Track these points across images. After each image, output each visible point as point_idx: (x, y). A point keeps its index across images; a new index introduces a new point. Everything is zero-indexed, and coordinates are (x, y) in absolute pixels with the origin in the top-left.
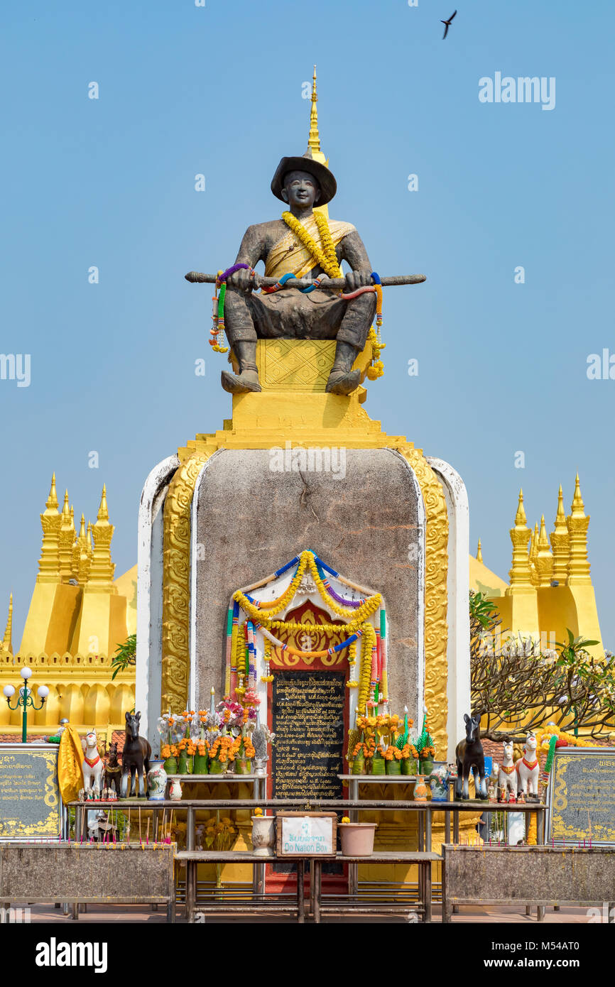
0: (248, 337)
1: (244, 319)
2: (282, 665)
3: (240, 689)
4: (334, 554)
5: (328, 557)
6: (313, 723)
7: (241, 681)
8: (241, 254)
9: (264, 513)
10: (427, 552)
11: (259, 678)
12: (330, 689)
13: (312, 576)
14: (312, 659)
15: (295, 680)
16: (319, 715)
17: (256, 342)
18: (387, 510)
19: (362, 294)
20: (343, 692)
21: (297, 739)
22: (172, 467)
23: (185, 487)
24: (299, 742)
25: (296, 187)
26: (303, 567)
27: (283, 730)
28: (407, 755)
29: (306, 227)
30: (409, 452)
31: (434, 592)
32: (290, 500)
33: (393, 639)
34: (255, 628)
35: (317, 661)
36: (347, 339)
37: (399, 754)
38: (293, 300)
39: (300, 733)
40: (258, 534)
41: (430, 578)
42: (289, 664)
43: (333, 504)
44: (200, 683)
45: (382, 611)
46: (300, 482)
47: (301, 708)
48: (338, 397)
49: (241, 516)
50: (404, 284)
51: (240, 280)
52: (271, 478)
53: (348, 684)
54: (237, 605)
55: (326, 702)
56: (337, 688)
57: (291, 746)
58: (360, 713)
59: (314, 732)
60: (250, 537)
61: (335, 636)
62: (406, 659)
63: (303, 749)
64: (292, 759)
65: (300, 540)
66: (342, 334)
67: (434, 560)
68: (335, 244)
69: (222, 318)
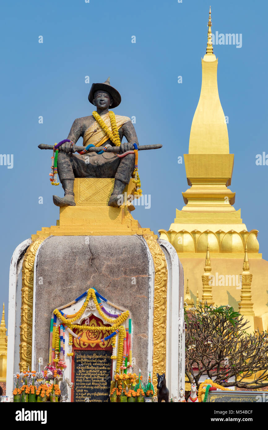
0: (69, 178)
1: (67, 168)
2: (79, 347)
3: (56, 360)
4: (106, 290)
5: (102, 292)
6: (95, 377)
7: (57, 355)
8: (70, 134)
9: (70, 269)
10: (155, 289)
11: (66, 354)
12: (104, 360)
13: (94, 301)
14: (95, 344)
15: (86, 355)
16: (98, 373)
17: (74, 180)
18: (133, 267)
19: (127, 155)
20: (110, 361)
21: (87, 386)
22: (28, 245)
23: (32, 255)
24: (88, 387)
25: (99, 99)
26: (89, 297)
27: (80, 381)
28: (138, 394)
29: (104, 119)
30: (148, 237)
31: (159, 309)
32: (84, 262)
33: (136, 334)
34: (64, 328)
35: (98, 345)
36: (119, 178)
37: (134, 394)
38: (95, 157)
39: (88, 383)
40: (67, 279)
41: (157, 302)
42: (83, 347)
43: (106, 263)
44: (37, 356)
45: (130, 320)
46: (89, 253)
47: (89, 370)
48: (114, 208)
49: (59, 271)
50: (150, 149)
51: (65, 148)
52: (74, 250)
53: (112, 357)
54: (56, 316)
55: (102, 367)
57: (84, 389)
58: (117, 372)
59: (96, 382)
60: (63, 281)
61: (107, 332)
62: (142, 345)
63: (90, 391)
64: (84, 396)
65: (89, 283)
66: (117, 176)
67: (159, 293)
68: (119, 128)
69: (56, 167)
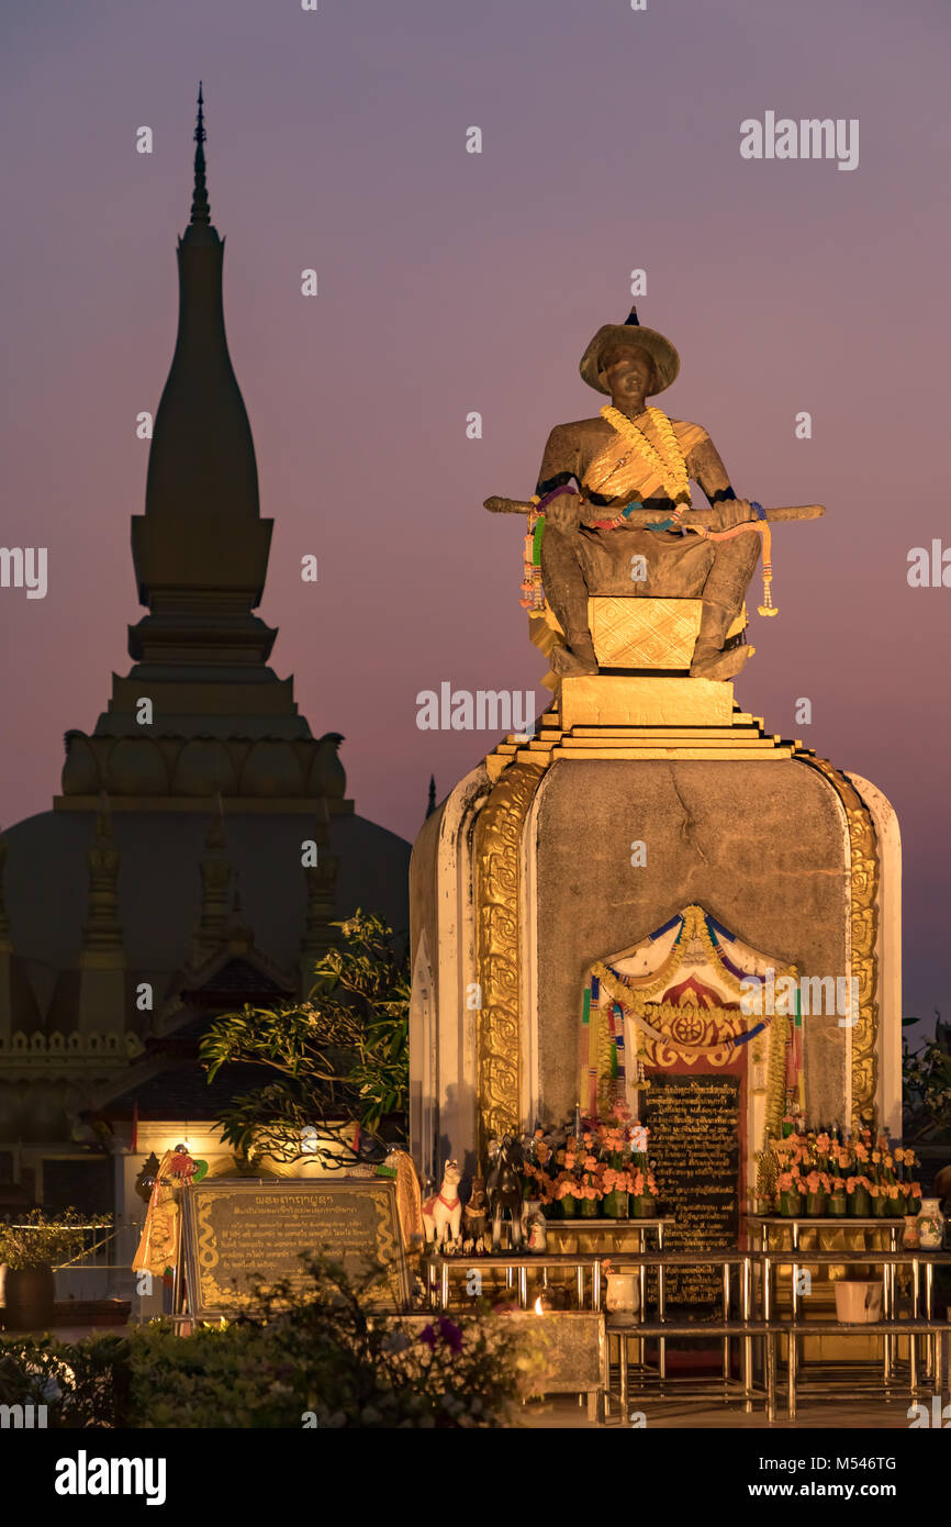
2: (653, 1065)
4: (730, 909)
5: (721, 914)
6: (696, 1146)
10: (854, 908)
11: (629, 1084)
12: (719, 1098)
13: (700, 941)
14: (695, 1059)
15: (672, 1086)
16: (705, 1134)
17: (586, 603)
20: (736, 1102)
21: (675, 1168)
22: (480, 783)
24: (678, 1172)
26: (688, 928)
27: (656, 1155)
31: (862, 963)
32: (666, 833)
33: (811, 1029)
34: (624, 1015)
35: (702, 1060)
36: (720, 598)
39: (679, 1160)
40: (623, 881)
42: (664, 1064)
43: (726, 839)
46: (679, 808)
47: (680, 1125)
49: (599, 857)
52: (638, 801)
54: (596, 982)
55: (714, 1116)
56: (729, 1097)
57: (666, 1178)
59: (700, 1159)
60: (612, 885)
61: (727, 1025)
62: (828, 1057)
63: (684, 1182)
64: (669, 1195)
65: (682, 892)
66: (710, 591)
67: (861, 917)
